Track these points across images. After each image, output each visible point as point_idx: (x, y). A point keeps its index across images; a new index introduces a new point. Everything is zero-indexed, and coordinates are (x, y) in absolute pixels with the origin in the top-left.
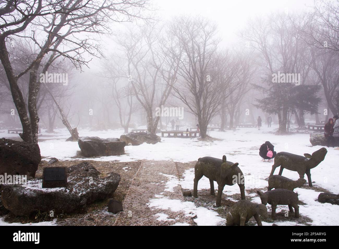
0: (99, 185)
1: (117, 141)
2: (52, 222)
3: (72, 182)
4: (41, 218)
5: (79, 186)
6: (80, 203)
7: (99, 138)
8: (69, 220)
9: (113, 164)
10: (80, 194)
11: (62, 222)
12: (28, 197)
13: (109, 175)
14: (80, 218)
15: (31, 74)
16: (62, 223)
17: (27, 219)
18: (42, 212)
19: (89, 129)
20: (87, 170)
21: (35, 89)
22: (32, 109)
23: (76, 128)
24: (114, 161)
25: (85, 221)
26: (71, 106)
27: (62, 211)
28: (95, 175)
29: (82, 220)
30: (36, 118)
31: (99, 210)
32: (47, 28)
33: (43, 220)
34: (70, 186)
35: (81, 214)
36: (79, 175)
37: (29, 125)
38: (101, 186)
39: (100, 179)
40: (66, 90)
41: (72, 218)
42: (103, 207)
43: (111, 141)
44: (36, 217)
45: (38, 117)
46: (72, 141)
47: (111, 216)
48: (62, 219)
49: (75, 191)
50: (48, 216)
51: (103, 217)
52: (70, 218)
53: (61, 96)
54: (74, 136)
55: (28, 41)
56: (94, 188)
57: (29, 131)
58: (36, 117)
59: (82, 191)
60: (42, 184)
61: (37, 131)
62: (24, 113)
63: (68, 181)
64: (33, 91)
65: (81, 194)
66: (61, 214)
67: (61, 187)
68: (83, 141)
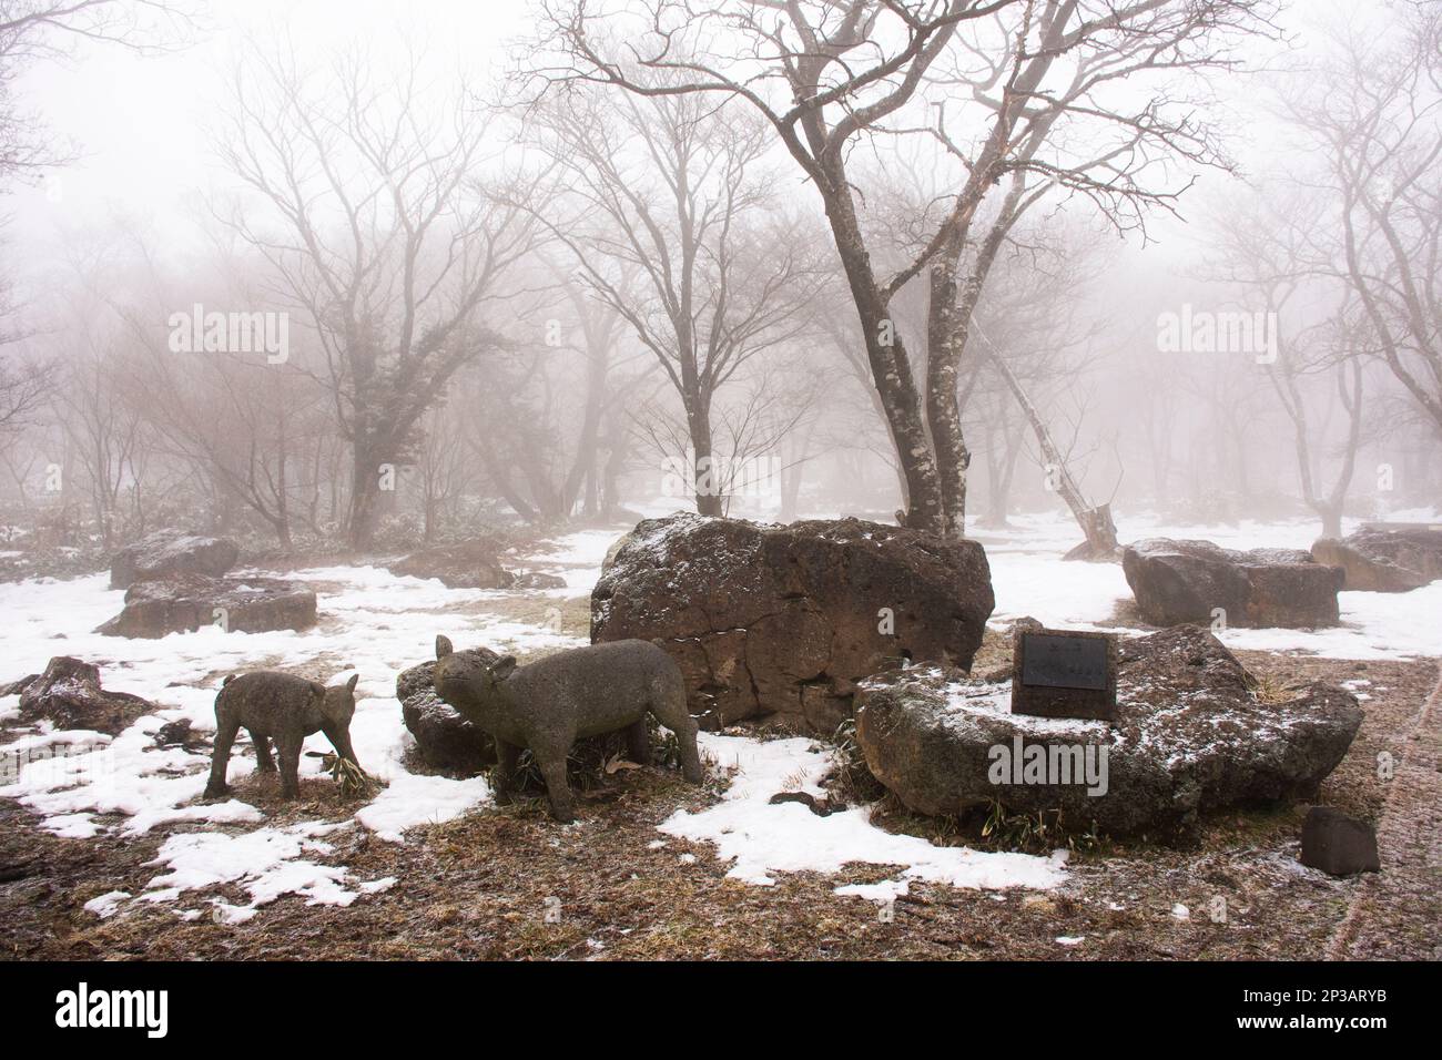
0: (1258, 733)
1: (1302, 561)
2: (1050, 860)
3: (1134, 704)
4: (1007, 838)
5: (1165, 726)
6: (1172, 801)
7: (1217, 548)
8: (1119, 867)
9: (1288, 664)
10: (1171, 761)
11: (1092, 868)
12: (960, 741)
13: (1302, 695)
14: (1169, 865)
15: (934, 277)
16: (1089, 871)
17: (951, 832)
18: (1010, 813)
19: (1154, 517)
20: (1199, 662)
21: (950, 337)
22: (943, 417)
23: (1108, 505)
24: (1289, 651)
25: (1192, 881)
26: (1082, 414)
27: (1091, 824)
28: (1234, 688)
29: (1177, 874)
30: (958, 453)
31: (1255, 849)
32: (985, 90)
33: (1013, 847)
34: (1129, 720)
35: (1174, 849)
36: (1162, 678)
37: (932, 479)
38: (1267, 740)
39: (1262, 708)
40: (1057, 350)
41: (1133, 861)
42: (1272, 839)
43: (1270, 561)
44: (985, 829)
45: (963, 449)
46: (1088, 561)
47: (1318, 886)
48: (1090, 855)
49: (1150, 744)
50: (1033, 834)
51: (1278, 881)
52: (1125, 857)
53: (1039, 374)
54: (1098, 541)
55: (908, 163)
56: (1236, 744)
57: (931, 502)
58: (956, 449)
59: (1181, 746)
60: (1013, 700)
61: (960, 505)
62: (913, 432)
63: (1119, 698)
64: (943, 345)
65: (1178, 761)
66: (1088, 836)
67: (1090, 719)
68: (1144, 554)
